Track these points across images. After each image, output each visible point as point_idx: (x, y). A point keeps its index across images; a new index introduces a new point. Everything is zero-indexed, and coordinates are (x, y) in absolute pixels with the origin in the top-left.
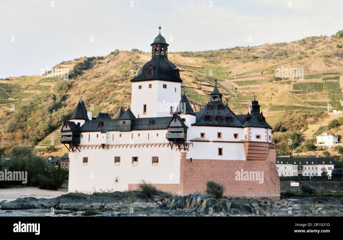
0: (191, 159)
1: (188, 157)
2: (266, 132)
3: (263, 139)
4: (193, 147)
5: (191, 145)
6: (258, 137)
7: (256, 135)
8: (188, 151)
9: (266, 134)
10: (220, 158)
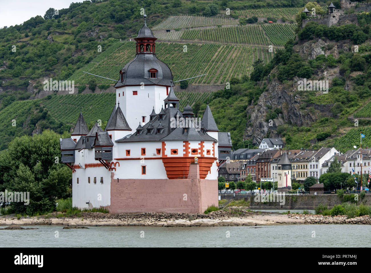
0: (118, 179)
1: (115, 177)
2: (184, 146)
3: (181, 154)
4: (119, 166)
5: (117, 164)
6: (175, 152)
7: (171, 150)
8: (115, 170)
9: (184, 148)
10: (144, 177)
